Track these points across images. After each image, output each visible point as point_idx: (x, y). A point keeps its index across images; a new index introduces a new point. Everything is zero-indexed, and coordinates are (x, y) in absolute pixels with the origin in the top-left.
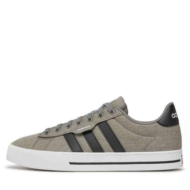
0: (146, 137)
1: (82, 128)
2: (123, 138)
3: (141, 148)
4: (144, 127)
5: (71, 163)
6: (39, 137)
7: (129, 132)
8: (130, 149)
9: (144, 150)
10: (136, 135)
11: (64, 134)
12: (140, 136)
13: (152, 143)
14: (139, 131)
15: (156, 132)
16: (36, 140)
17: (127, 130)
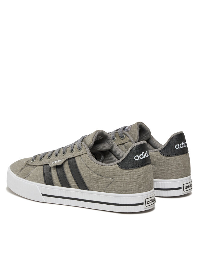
0: (105, 178)
1: (56, 162)
2: (86, 177)
3: (101, 188)
4: (103, 169)
5: (43, 195)
6: (26, 164)
7: (91, 172)
8: (92, 188)
9: (105, 190)
10: (96, 176)
11: (43, 164)
12: (100, 177)
13: (111, 185)
14: (98, 172)
15: (114, 175)
16: (23, 166)
17: (89, 169)
